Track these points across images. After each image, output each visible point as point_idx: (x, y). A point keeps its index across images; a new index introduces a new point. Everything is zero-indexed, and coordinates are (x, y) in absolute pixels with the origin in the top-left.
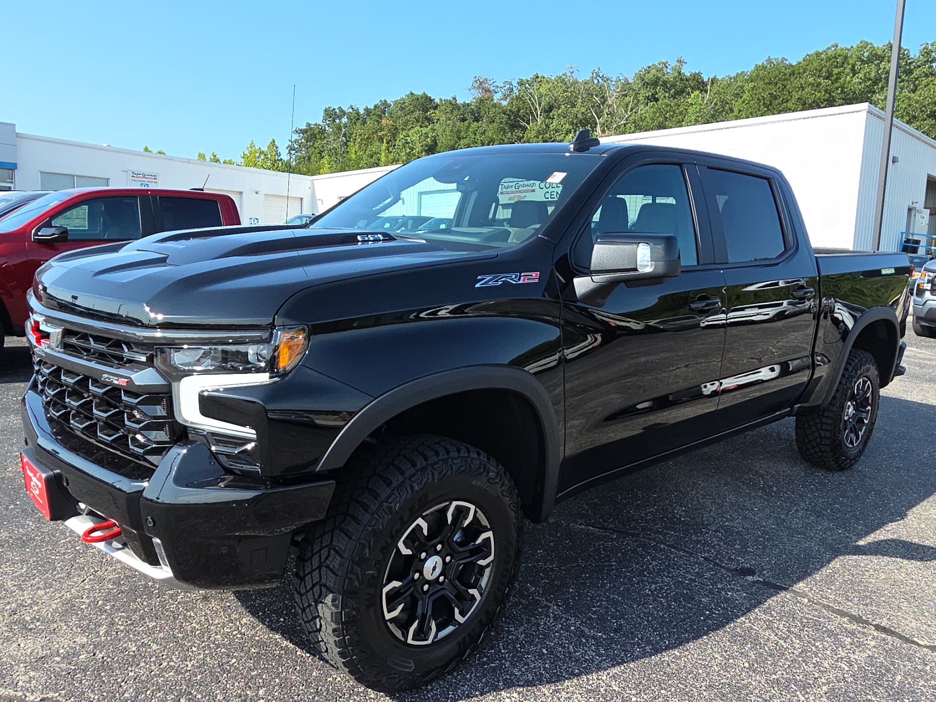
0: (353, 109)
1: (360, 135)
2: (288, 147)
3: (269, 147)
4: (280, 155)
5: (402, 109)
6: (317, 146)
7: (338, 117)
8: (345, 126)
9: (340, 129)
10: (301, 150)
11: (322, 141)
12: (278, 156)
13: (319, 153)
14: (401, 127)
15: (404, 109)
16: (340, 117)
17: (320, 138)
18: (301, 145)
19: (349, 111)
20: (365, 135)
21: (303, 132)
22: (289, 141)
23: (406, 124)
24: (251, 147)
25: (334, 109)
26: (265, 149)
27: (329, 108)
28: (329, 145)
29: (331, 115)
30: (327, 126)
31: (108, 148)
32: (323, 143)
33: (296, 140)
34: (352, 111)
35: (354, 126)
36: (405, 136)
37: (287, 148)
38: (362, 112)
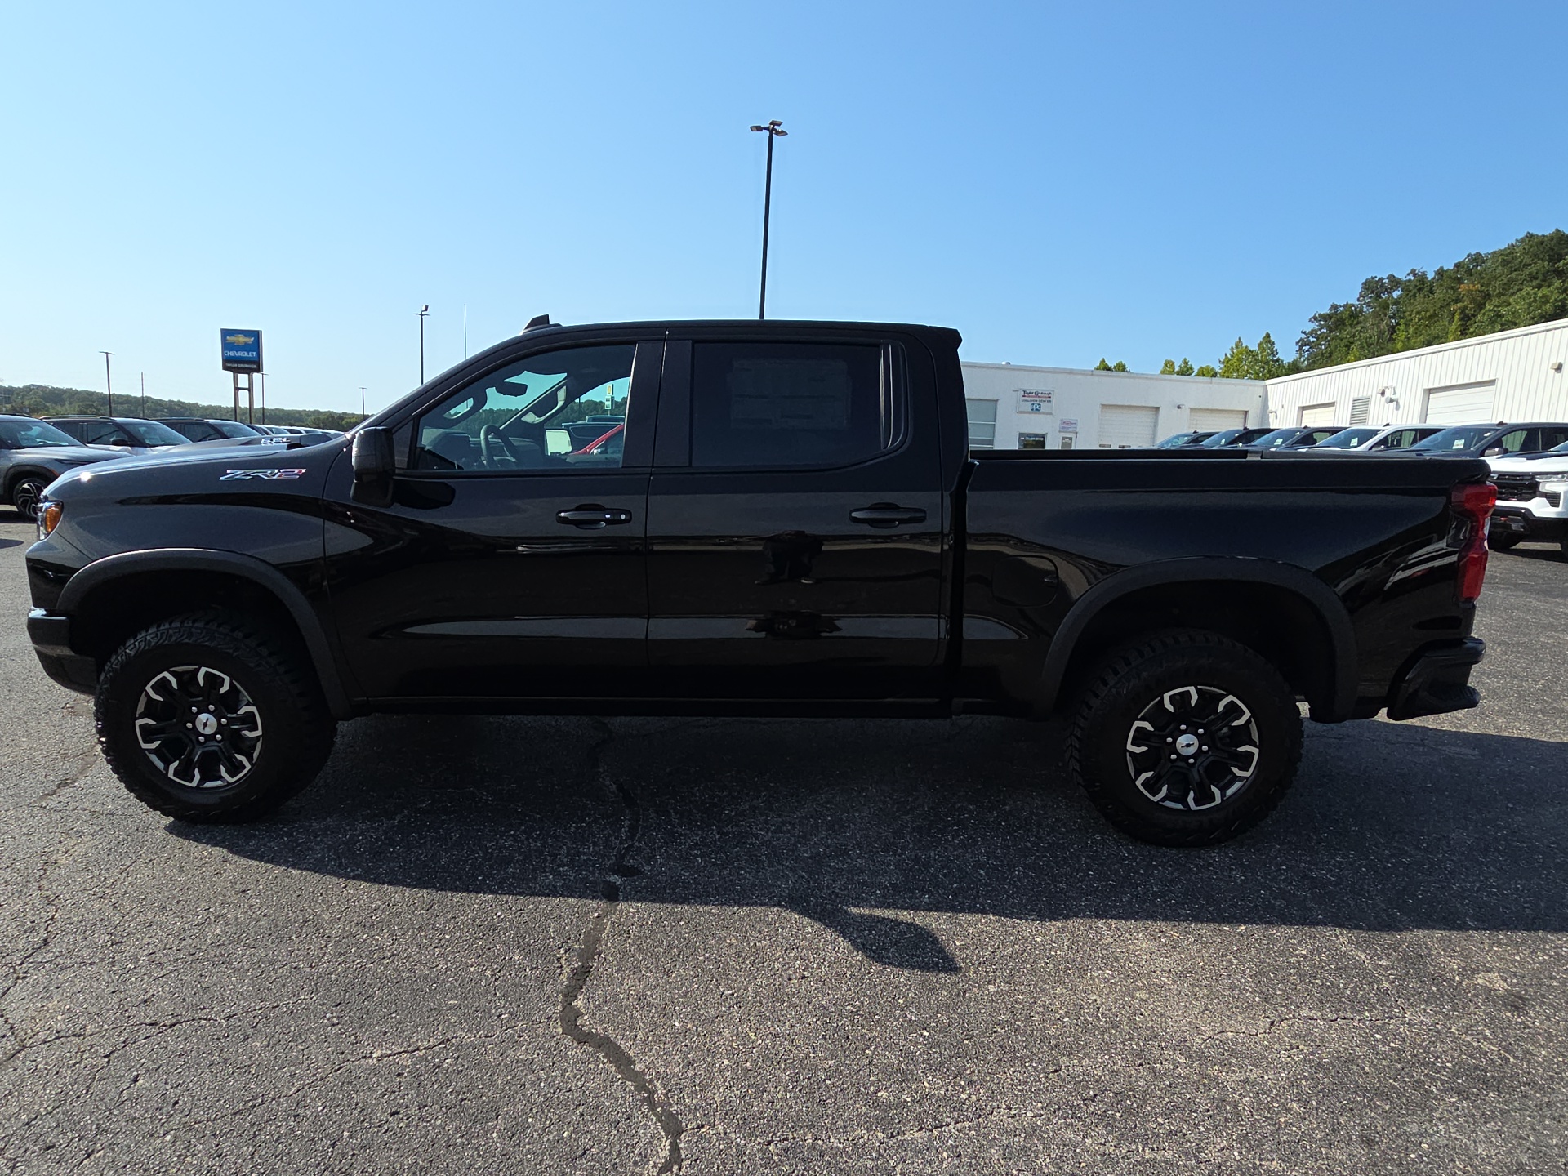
0: (1415, 275)
1: (1418, 313)
2: (1299, 341)
3: (1260, 345)
4: (1277, 353)
5: (1505, 263)
6: (1345, 336)
7: (1386, 290)
8: (1396, 303)
9: (1386, 306)
10: (1320, 344)
11: (1352, 328)
12: (1274, 356)
13: (1346, 346)
14: (1497, 291)
15: (1509, 262)
16: (1389, 291)
17: (1351, 325)
18: (1320, 337)
19: (1408, 278)
20: (1427, 311)
21: (1326, 317)
22: (1302, 332)
23: (1507, 286)
24: (1237, 347)
25: (1381, 279)
26: (1254, 347)
27: (1373, 278)
28: (1365, 333)
29: (1373, 288)
30: (1365, 306)
31: (1009, 366)
32: (1354, 330)
33: (1312, 330)
34: (1412, 278)
35: (1412, 301)
36: (1495, 306)
37: (1297, 343)
38: (1431, 276)
